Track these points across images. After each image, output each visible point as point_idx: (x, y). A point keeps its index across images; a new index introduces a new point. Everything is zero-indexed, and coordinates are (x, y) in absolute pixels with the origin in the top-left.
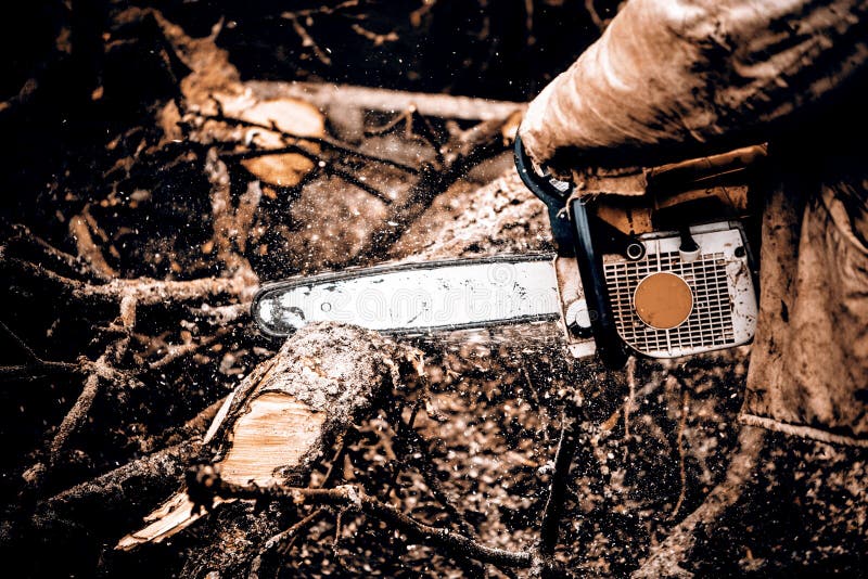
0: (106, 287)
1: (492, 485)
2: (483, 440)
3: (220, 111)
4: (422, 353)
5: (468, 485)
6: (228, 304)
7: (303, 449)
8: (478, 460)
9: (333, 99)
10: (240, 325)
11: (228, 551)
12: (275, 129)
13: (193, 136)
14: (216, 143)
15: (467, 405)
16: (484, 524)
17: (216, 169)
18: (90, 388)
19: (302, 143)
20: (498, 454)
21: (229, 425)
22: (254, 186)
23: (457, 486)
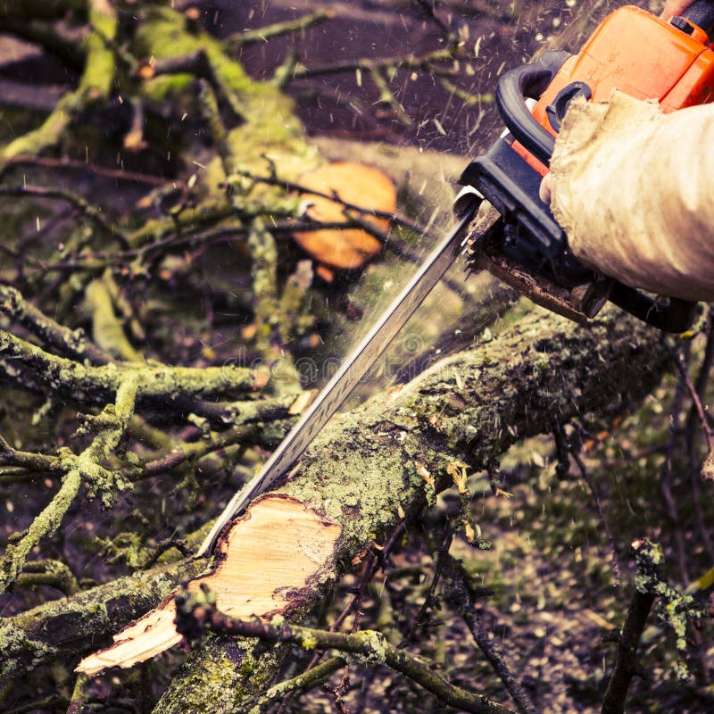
0: (102, 368)
1: (562, 649)
2: (556, 593)
3: (274, 173)
4: (465, 467)
5: (531, 646)
6: (248, 399)
7: (311, 569)
8: (546, 616)
9: (415, 167)
10: (261, 424)
11: (212, 683)
12: (336, 198)
13: (238, 202)
14: (263, 212)
15: (541, 548)
16: (548, 696)
17: (262, 242)
18: (70, 486)
19: (369, 219)
20: (573, 612)
21: (224, 534)
22: (305, 267)
23: (518, 645)
